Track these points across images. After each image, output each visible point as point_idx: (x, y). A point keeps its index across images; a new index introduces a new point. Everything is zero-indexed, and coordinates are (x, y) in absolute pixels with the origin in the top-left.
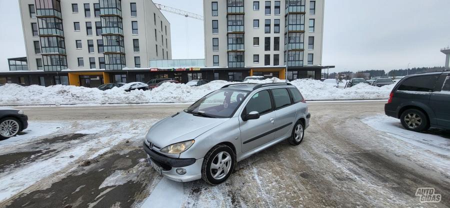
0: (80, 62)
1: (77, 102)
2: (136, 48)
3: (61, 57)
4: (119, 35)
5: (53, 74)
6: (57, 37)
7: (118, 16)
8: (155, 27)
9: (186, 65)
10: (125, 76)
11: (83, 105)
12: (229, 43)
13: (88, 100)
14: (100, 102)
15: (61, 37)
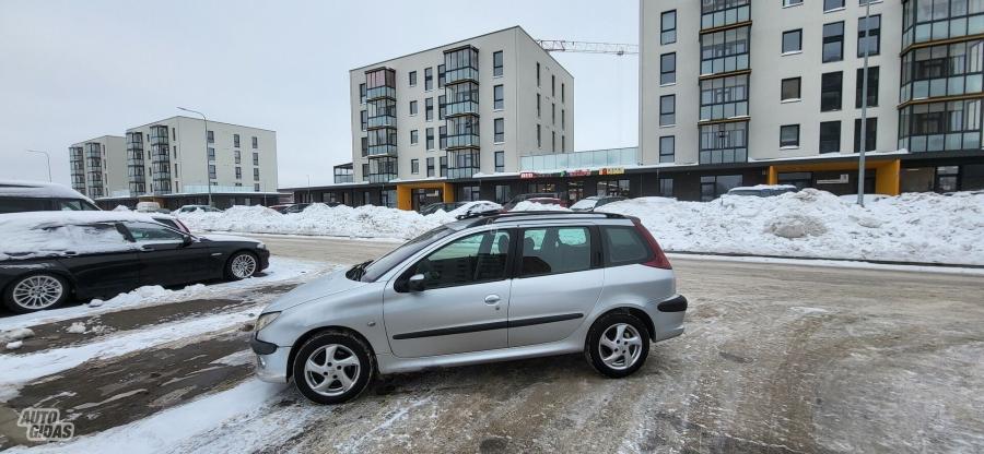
0: (414, 167)
1: (375, 233)
2: (499, 134)
3: (391, 160)
4: (472, 114)
5: (377, 188)
6: (387, 128)
7: (471, 81)
8: (537, 90)
9: (594, 162)
10: (477, 188)
11: (382, 240)
12: (704, 103)
13: (387, 232)
14: (403, 235)
15: (392, 128)
